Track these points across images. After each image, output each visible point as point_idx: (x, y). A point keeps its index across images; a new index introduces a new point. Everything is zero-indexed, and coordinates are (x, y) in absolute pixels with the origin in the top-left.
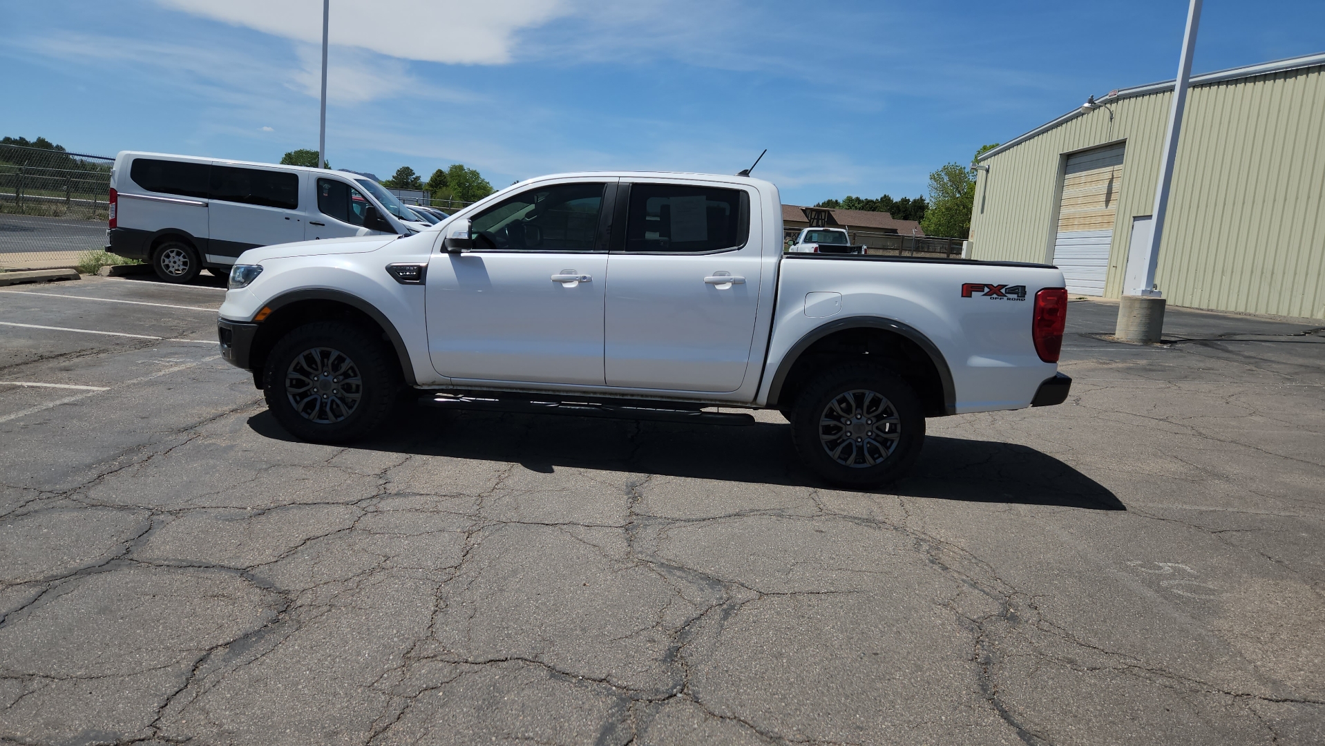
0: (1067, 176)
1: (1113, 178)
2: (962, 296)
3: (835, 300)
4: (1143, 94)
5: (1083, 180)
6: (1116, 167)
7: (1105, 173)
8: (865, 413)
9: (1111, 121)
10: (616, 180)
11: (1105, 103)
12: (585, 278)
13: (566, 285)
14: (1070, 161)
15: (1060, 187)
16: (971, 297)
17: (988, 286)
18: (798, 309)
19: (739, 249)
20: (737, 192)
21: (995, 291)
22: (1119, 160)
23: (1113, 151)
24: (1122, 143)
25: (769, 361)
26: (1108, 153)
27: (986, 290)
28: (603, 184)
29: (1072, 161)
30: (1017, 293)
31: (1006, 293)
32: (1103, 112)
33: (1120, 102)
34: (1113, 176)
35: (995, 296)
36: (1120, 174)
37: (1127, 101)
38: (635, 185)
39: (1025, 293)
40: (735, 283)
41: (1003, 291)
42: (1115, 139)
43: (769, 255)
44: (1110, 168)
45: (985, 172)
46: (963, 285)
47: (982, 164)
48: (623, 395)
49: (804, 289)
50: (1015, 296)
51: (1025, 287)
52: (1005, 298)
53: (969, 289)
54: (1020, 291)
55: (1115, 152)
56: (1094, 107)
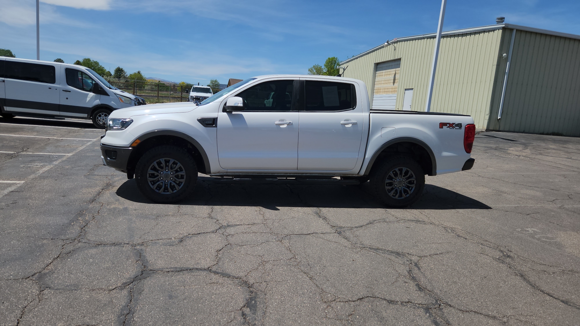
0: (377, 72)
1: (396, 73)
2: (440, 128)
3: (393, 131)
4: (407, 40)
5: (384, 74)
6: (397, 69)
7: (392, 71)
8: (402, 177)
9: (395, 51)
10: (298, 79)
11: (393, 43)
12: (290, 123)
13: (281, 126)
14: (378, 66)
15: (374, 76)
16: (443, 128)
17: (449, 124)
18: (378, 135)
19: (353, 109)
20: (350, 84)
21: (451, 125)
22: (398, 66)
23: (395, 63)
24: (400, 59)
25: (366, 157)
26: (394, 63)
27: (448, 125)
28: (293, 81)
29: (379, 66)
30: (459, 126)
31: (455, 126)
32: (391, 47)
33: (398, 43)
34: (396, 72)
35: (451, 128)
36: (399, 72)
37: (401, 43)
38: (307, 81)
39: (461, 126)
40: (354, 124)
41: (454, 125)
42: (396, 58)
43: (365, 112)
44: (394, 69)
45: (343, 70)
46: (440, 123)
47: (341, 66)
48: (302, 174)
49: (380, 126)
50: (458, 128)
51: (461, 124)
52: (455, 128)
53: (442, 125)
54: (460, 125)
55: (396, 63)
56: (389, 44)
